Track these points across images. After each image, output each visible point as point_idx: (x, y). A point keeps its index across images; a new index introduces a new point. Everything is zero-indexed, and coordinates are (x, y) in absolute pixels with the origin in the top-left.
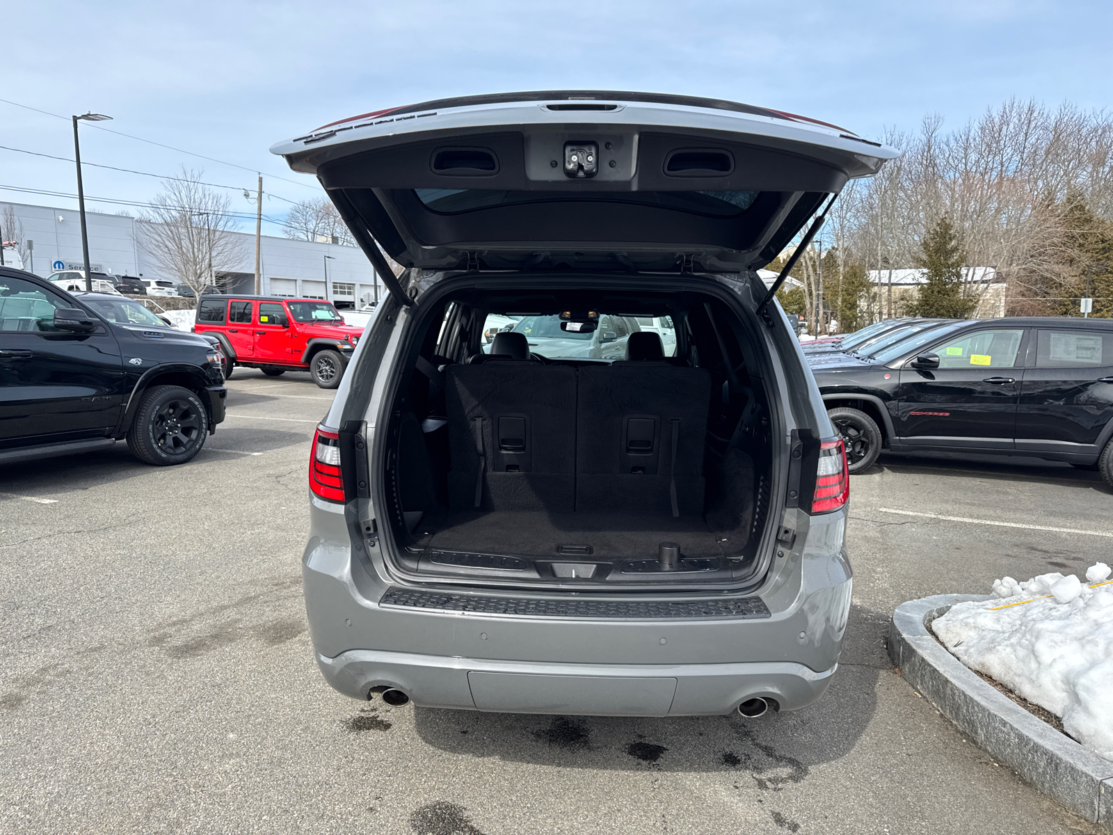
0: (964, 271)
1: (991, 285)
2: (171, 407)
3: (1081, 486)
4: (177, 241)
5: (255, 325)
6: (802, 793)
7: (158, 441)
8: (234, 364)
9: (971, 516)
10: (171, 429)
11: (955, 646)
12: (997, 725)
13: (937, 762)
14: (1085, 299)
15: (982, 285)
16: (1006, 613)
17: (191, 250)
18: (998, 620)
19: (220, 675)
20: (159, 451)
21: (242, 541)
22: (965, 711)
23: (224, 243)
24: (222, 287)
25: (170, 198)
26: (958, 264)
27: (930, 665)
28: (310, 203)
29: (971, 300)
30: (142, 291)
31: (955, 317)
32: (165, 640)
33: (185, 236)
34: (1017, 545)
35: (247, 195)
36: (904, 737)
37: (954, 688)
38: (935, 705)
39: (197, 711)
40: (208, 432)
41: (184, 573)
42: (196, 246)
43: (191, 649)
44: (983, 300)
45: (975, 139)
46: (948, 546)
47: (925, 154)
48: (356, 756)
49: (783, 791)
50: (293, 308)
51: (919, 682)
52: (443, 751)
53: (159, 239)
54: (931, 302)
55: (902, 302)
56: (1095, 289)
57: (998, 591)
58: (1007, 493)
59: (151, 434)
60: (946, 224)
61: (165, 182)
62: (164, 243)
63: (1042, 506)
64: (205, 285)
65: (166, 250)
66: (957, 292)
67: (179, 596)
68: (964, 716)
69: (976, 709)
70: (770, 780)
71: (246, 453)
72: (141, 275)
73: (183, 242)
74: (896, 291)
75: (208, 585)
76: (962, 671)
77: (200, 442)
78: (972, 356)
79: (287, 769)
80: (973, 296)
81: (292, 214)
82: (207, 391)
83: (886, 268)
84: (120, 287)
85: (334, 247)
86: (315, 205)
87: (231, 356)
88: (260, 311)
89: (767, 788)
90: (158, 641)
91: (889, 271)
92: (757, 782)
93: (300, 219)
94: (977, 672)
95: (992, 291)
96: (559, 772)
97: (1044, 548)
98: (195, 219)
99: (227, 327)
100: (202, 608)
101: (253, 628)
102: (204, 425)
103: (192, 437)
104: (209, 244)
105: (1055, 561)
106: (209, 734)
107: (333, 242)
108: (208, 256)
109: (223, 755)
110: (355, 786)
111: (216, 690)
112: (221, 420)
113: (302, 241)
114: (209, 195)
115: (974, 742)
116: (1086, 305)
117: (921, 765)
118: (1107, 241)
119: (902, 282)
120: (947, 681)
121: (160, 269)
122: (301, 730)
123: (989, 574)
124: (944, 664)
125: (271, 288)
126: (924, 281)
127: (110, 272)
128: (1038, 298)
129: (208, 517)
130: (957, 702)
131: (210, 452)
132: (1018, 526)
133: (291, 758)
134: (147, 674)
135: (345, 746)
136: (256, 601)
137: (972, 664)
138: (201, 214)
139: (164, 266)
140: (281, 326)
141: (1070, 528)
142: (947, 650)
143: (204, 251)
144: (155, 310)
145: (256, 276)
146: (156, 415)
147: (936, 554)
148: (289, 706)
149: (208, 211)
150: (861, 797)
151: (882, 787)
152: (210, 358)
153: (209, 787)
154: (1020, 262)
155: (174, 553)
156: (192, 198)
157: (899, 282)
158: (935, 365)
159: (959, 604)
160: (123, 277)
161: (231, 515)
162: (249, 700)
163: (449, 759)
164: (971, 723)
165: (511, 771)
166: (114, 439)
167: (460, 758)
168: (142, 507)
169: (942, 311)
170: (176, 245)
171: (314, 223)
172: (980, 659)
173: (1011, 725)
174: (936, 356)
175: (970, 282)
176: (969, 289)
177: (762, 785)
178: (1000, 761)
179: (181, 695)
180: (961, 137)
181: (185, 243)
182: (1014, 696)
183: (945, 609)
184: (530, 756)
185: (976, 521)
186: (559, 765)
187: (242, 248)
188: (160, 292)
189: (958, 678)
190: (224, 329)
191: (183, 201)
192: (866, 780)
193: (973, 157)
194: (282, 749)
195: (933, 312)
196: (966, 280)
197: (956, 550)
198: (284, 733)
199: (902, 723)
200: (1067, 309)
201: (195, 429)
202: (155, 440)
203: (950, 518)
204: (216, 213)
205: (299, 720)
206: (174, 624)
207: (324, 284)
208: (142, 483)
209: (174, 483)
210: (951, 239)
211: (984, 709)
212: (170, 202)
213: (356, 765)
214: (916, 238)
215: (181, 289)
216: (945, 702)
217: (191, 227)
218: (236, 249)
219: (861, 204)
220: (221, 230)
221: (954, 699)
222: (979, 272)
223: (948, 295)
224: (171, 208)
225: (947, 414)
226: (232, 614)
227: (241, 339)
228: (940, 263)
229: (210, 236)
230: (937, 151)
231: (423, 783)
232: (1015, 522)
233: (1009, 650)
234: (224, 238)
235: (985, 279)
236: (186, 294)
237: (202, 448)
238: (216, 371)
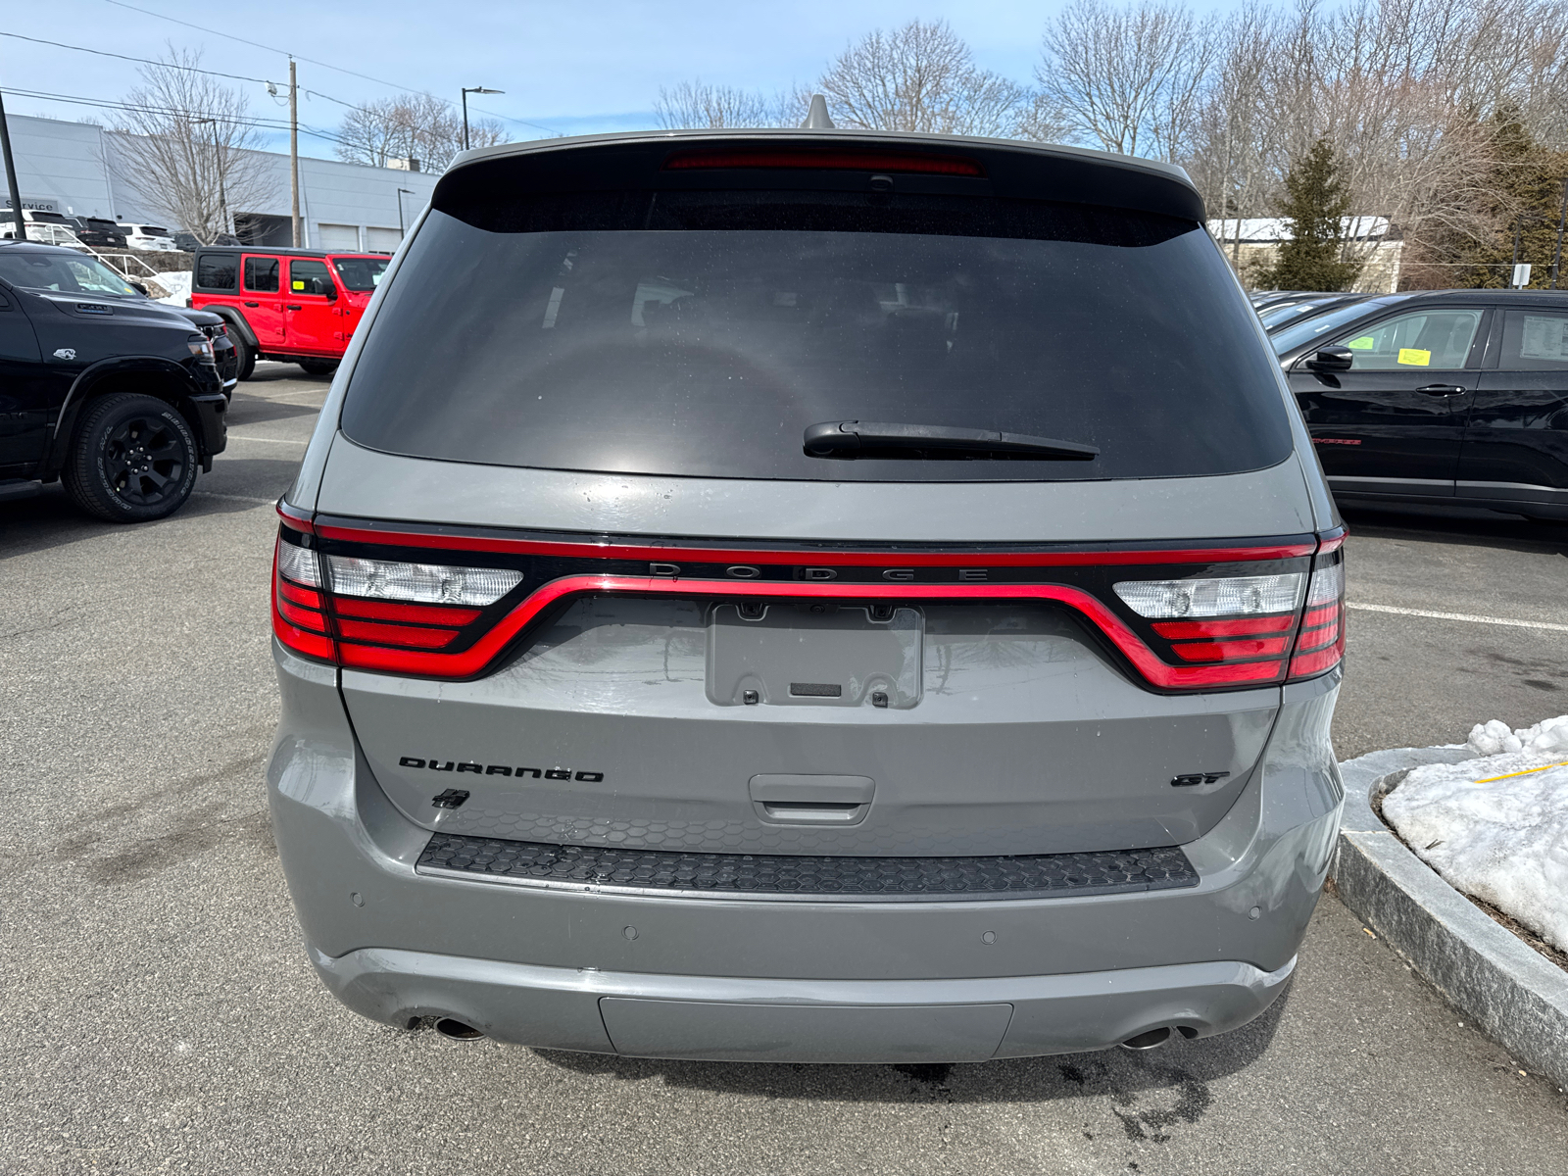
0: (1344, 222)
1: (1382, 244)
2: (132, 429)
3: (1545, 553)
4: (169, 164)
5: (284, 295)
6: (1204, 1146)
7: (115, 485)
8: (256, 357)
9: (1395, 603)
10: (137, 464)
11: (1428, 848)
12: (1528, 1007)
13: (1421, 1068)
14: (1520, 265)
15: (1369, 243)
16: (1511, 790)
17: (191, 178)
18: (1499, 804)
19: (177, 918)
20: (118, 500)
21: (242, 655)
22: (1463, 975)
23: (242, 166)
24: (244, 236)
25: (152, 95)
26: (1337, 212)
27: (1397, 889)
28: (374, 108)
29: (1352, 266)
30: (121, 243)
31: (1328, 290)
32: (88, 846)
33: (180, 156)
34: (1472, 652)
35: (273, 92)
36: (1359, 1019)
37: (1441, 933)
38: (1402, 955)
39: (126, 994)
40: (200, 467)
41: (138, 716)
42: (198, 171)
43: (128, 865)
44: (1369, 266)
45: (1371, 20)
46: (1368, 653)
47: (1299, 40)
48: (407, 1085)
49: (1171, 1142)
50: (341, 269)
51: (1373, 912)
52: (565, 1071)
53: (140, 160)
54: (1295, 269)
55: (1253, 268)
56: (1523, 251)
57: (1477, 742)
58: (1439, 564)
59: (102, 473)
60: (1324, 150)
61: (143, 69)
62: (148, 166)
63: (1495, 584)
64: (216, 233)
65: (152, 177)
66: (1334, 254)
67: (122, 761)
68: (1461, 982)
69: (1487, 974)
70: (1145, 1118)
71: (263, 500)
72: (120, 217)
73: (177, 166)
74: (1247, 251)
75: (176, 737)
76: (1454, 901)
77: (187, 484)
78: (1402, 351)
79: (278, 1120)
80: (1355, 260)
81: (347, 124)
82: (193, 402)
83: (1231, 216)
84: (86, 235)
85: (414, 177)
86: (383, 110)
87: (251, 344)
88: (292, 273)
89: (1141, 1136)
90: (75, 848)
91: (1236, 221)
92: (1122, 1124)
93: (361, 131)
94: (1473, 898)
95: (1382, 252)
96: (773, 1111)
97: (1514, 656)
98: (196, 129)
99: (242, 298)
100: (161, 782)
101: (245, 821)
102: (191, 457)
103: (172, 476)
104: (219, 165)
105: (1535, 679)
106: (142, 1044)
107: (412, 168)
108: (218, 188)
109: (161, 1091)
110: (401, 1155)
111: (165, 949)
112: (221, 448)
113: (365, 166)
114: (214, 90)
115: (1478, 1027)
116: (1522, 274)
117: (1397, 1076)
118: (1546, 179)
119: (1255, 238)
120: (1430, 920)
121: (146, 207)
122: (312, 1031)
123: (1440, 703)
124: (1420, 887)
125: (321, 239)
126: (1288, 236)
127: (71, 213)
128: (1444, 263)
129: (191, 613)
130: (1449, 957)
131: (206, 499)
132: (1468, 620)
133: (288, 1094)
134: (46, 917)
135: (389, 1065)
136: (255, 767)
137: (1463, 884)
138: (204, 121)
139: (152, 203)
140: (324, 296)
141: (1545, 621)
142: (1414, 853)
143: (212, 179)
144: (142, 272)
145: (294, 221)
146: (107, 441)
147: (1353, 669)
148: (294, 980)
149: (214, 117)
150: (1306, 1148)
151: (1339, 1126)
152: (194, 348)
153: (128, 1165)
154: (1424, 209)
155: (124, 680)
156: (188, 95)
157: (1251, 238)
158: (1344, 365)
159: (1421, 768)
160: (89, 220)
161: (229, 607)
162: (223, 969)
163: (576, 1089)
164: (1475, 996)
165: (688, 1112)
166: (40, 481)
167: (596, 1084)
168: (83, 595)
169: (1310, 282)
170: (168, 169)
171: (382, 138)
172: (1479, 877)
173: (1557, 1012)
174: (1348, 351)
175: (1351, 239)
176: (1350, 249)
177: (1132, 1130)
178: (1527, 1064)
179: (101, 961)
180: (1352, 15)
181: (182, 167)
182: (1541, 944)
183: (1398, 776)
184: (721, 1077)
185: (1404, 611)
186: (773, 1095)
187: (271, 176)
188: (148, 243)
189: (1450, 915)
190: (238, 301)
191: (173, 101)
192: (1310, 1110)
193: (1368, 47)
194: (272, 1073)
195: (1296, 283)
196: (1346, 235)
197: (1383, 662)
198: (279, 1038)
199: (1352, 990)
200: (1482, 281)
201: (177, 463)
202: (109, 481)
203: (1364, 606)
204: (226, 119)
205: (309, 1010)
206: (108, 814)
207: (399, 234)
208: (89, 552)
209: (142, 553)
210: (1329, 173)
211: (1503, 978)
212: (153, 102)
213: (406, 1105)
214: (1277, 171)
215: (182, 240)
216: (1424, 953)
217: (190, 141)
218: (261, 178)
219: (1200, 119)
220: (235, 147)
221: (1442, 951)
222: (1366, 225)
223: (1320, 257)
224: (156, 110)
225: (1357, 442)
226: (210, 794)
227: (268, 318)
228: (1312, 210)
229: (219, 156)
230: (1316, 37)
231: (527, 1143)
232: (1461, 613)
233: (1531, 863)
234: (241, 159)
235: (1374, 234)
236: (189, 247)
237: (193, 493)
238: (207, 370)
